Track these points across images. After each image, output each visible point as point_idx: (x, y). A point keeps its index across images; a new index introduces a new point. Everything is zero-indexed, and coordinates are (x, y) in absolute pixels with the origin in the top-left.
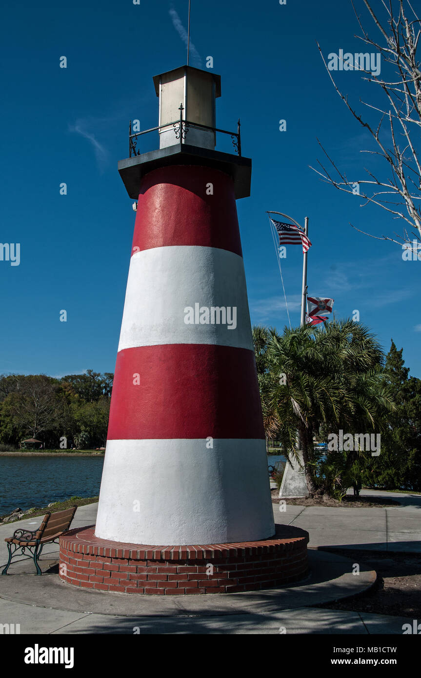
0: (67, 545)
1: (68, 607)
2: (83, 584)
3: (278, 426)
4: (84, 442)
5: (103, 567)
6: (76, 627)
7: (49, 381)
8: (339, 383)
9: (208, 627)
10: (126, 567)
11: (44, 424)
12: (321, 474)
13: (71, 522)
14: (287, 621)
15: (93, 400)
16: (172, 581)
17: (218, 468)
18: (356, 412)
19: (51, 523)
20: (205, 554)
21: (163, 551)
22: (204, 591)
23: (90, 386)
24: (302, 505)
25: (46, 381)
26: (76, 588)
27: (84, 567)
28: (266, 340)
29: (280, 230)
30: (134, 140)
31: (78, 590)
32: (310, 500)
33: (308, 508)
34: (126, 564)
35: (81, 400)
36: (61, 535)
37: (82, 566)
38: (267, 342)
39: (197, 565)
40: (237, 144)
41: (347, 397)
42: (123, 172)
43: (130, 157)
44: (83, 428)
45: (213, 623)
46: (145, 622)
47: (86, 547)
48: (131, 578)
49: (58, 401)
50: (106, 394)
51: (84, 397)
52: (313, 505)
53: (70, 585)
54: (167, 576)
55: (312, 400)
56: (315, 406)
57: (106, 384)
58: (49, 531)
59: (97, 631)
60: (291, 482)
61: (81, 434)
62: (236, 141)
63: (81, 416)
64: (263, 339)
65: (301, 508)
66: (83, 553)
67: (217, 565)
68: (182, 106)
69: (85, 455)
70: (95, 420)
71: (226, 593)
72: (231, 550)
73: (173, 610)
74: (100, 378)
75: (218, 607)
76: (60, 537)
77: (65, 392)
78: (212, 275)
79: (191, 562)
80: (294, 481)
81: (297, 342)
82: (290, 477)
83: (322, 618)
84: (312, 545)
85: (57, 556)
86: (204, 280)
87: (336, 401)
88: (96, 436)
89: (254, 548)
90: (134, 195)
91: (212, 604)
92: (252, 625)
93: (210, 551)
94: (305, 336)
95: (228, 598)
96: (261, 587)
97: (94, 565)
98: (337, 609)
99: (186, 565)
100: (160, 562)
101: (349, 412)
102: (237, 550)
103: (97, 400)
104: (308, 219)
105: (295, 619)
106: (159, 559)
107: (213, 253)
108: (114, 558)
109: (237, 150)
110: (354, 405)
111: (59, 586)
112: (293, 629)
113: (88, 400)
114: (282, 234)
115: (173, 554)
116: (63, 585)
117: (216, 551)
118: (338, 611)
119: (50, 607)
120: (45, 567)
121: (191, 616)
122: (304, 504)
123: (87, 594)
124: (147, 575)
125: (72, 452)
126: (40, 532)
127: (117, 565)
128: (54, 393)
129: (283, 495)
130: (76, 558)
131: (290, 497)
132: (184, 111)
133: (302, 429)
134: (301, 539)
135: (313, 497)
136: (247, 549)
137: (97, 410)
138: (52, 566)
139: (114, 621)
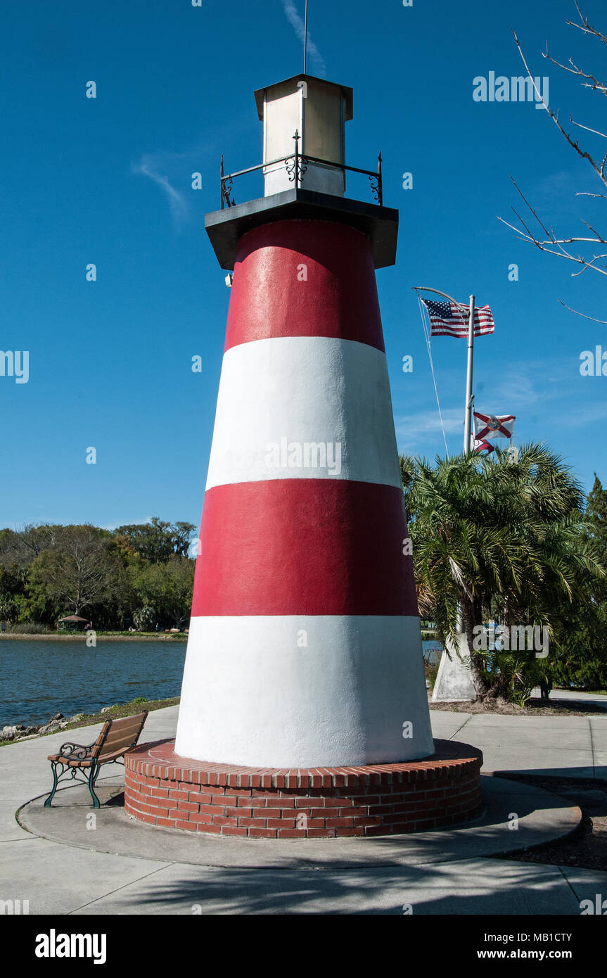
0: (136, 766)
1: (142, 853)
2: (160, 822)
3: (431, 598)
4: (147, 620)
5: (189, 797)
6: (154, 881)
7: (97, 533)
8: (520, 536)
9: (343, 885)
10: (221, 799)
11: (91, 595)
12: (494, 668)
13: (139, 733)
14: (455, 877)
15: (161, 560)
16: (288, 819)
17: (353, 657)
18: (546, 578)
19: (111, 735)
20: (334, 780)
21: (275, 775)
22: (333, 833)
23: (156, 541)
24: (466, 712)
25: (92, 534)
26: (149, 826)
27: (161, 798)
28: (412, 474)
29: (432, 315)
30: (227, 184)
31: (154, 830)
32: (477, 704)
33: (475, 716)
34: (221, 794)
35: (143, 560)
36: (126, 752)
37: (159, 795)
38: (413, 477)
39: (323, 796)
40: (377, 189)
41: (532, 556)
42: (213, 231)
43: (223, 208)
44: (146, 600)
45: (349, 878)
46: (251, 876)
47: (163, 769)
48: (230, 814)
49: (111, 562)
50: (179, 553)
51: (148, 557)
52: (481, 713)
53: (141, 823)
54: (281, 811)
55: (481, 560)
56: (486, 571)
57: (178, 537)
58: (110, 745)
59: (185, 887)
60: (449, 678)
61: (144, 610)
62: (376, 185)
63: (144, 583)
64: (407, 473)
65: (466, 716)
66: (159, 778)
67: (352, 797)
68: (297, 133)
69: (149, 639)
70: (164, 589)
71: (365, 836)
72: (373, 775)
73: (291, 860)
74: (169, 529)
75: (355, 856)
76: (126, 754)
77: (120, 549)
78: (342, 379)
79: (316, 792)
80: (455, 677)
81: (458, 477)
82: (449, 671)
83: (506, 874)
84: (487, 768)
85: (120, 781)
86: (331, 387)
87: (517, 561)
88: (165, 612)
89: (405, 773)
90: (227, 265)
91: (346, 852)
92: (406, 883)
93: (342, 776)
94: (470, 467)
95: (368, 844)
96: (415, 829)
97: (177, 795)
98: (526, 861)
99: (307, 795)
100: (270, 792)
101: (535, 579)
102: (380, 775)
103: (166, 561)
104: (474, 298)
105: (467, 875)
106: (270, 787)
107: (342, 348)
108: (203, 785)
109: (377, 197)
110: (543, 568)
111: (126, 824)
112: (465, 888)
113: (153, 561)
114: (435, 321)
115: (288, 780)
116: (131, 822)
117: (351, 777)
118: (529, 864)
119: (114, 853)
120: (104, 797)
121: (318, 868)
122: (469, 711)
123: (167, 836)
124: (252, 810)
125: (131, 635)
126: (97, 747)
127: (208, 794)
128: (105, 550)
129: (438, 698)
130: (150, 784)
131: (449, 701)
132: (300, 141)
133: (466, 602)
134: (472, 760)
135: (482, 701)
136: (395, 774)
137: (165, 576)
138: (114, 795)
139: (209, 874)
